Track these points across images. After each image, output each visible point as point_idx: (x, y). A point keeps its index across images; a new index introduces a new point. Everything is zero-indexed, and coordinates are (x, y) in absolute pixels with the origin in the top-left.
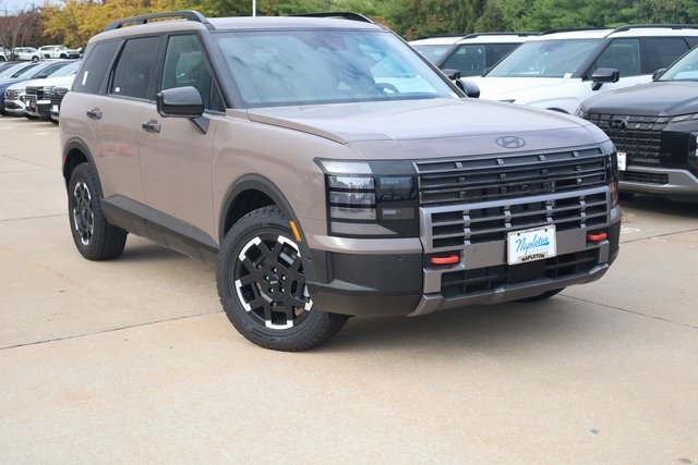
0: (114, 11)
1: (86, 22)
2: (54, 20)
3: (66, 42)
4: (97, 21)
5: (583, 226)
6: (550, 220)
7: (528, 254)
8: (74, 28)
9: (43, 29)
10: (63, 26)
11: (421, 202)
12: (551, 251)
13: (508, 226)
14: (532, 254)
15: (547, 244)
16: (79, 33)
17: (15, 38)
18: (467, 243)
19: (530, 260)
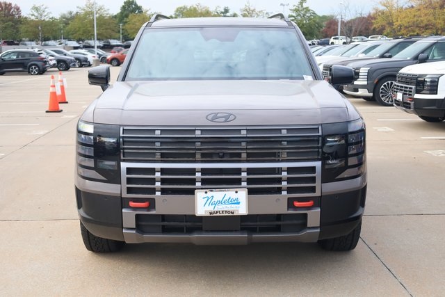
0: (419, 12)
1: (399, 20)
2: (379, 19)
3: (385, 33)
4: (406, 19)
5: (284, 193)
6: (244, 184)
7: (216, 209)
8: (391, 24)
9: (372, 26)
10: (384, 23)
11: (122, 158)
12: (242, 210)
13: (198, 184)
14: (221, 210)
15: (238, 203)
16: (394, 27)
17: (354, 31)
18: (158, 194)
19: (218, 214)
